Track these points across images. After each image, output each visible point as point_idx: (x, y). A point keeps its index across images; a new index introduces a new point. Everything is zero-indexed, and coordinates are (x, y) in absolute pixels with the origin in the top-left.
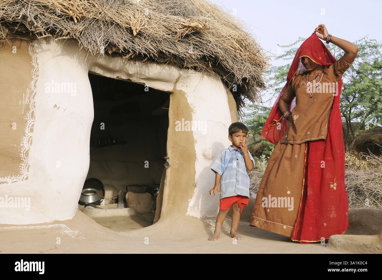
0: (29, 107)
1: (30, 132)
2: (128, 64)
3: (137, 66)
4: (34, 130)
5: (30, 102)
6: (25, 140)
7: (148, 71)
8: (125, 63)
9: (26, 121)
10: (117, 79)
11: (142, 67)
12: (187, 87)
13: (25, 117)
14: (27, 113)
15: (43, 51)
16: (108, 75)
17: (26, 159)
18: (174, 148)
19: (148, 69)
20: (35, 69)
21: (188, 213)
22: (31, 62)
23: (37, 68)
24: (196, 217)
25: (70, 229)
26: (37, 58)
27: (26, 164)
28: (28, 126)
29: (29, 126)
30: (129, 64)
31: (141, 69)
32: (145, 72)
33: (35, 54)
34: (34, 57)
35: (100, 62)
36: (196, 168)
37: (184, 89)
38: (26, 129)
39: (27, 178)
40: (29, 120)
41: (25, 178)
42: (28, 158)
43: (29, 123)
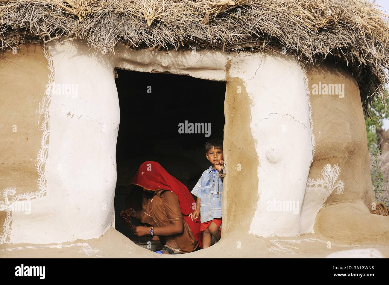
0: (44, 117)
1: (46, 144)
2: (159, 56)
3: (170, 56)
4: (50, 142)
5: (45, 111)
6: (41, 153)
7: (186, 60)
8: (155, 54)
9: (42, 133)
10: (153, 72)
11: (177, 57)
12: (244, 73)
13: (40, 128)
14: (43, 124)
15: (58, 53)
16: (140, 69)
17: (43, 174)
18: (231, 151)
19: (185, 58)
20: (52, 73)
21: (250, 232)
22: (48, 66)
23: (53, 72)
24: (262, 237)
25: (91, 248)
26: (52, 61)
27: (43, 178)
28: (43, 138)
29: (45, 138)
30: (161, 56)
31: (176, 59)
32: (183, 62)
33: (51, 57)
34: (49, 60)
35: (125, 57)
36: (258, 175)
37: (241, 76)
38: (42, 141)
39: (45, 194)
40: (45, 131)
41: (43, 194)
42: (44, 172)
43: (45, 134)
